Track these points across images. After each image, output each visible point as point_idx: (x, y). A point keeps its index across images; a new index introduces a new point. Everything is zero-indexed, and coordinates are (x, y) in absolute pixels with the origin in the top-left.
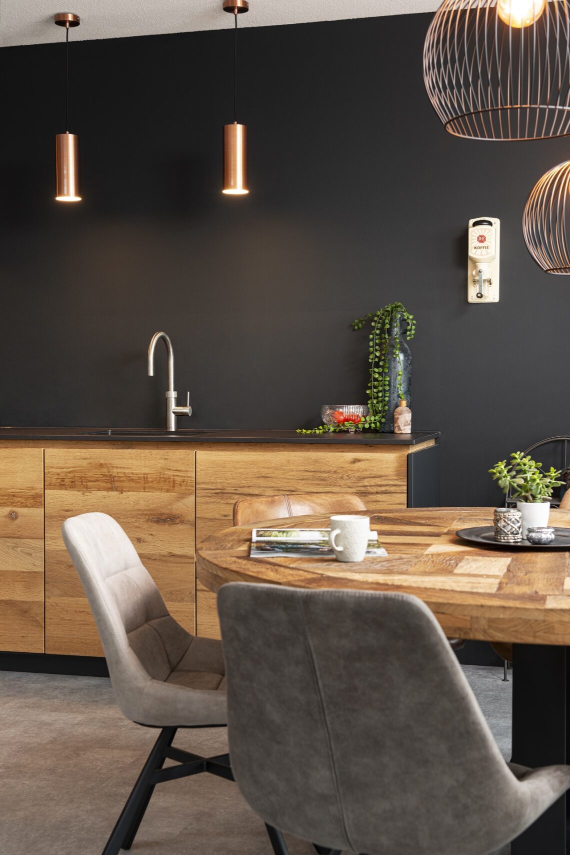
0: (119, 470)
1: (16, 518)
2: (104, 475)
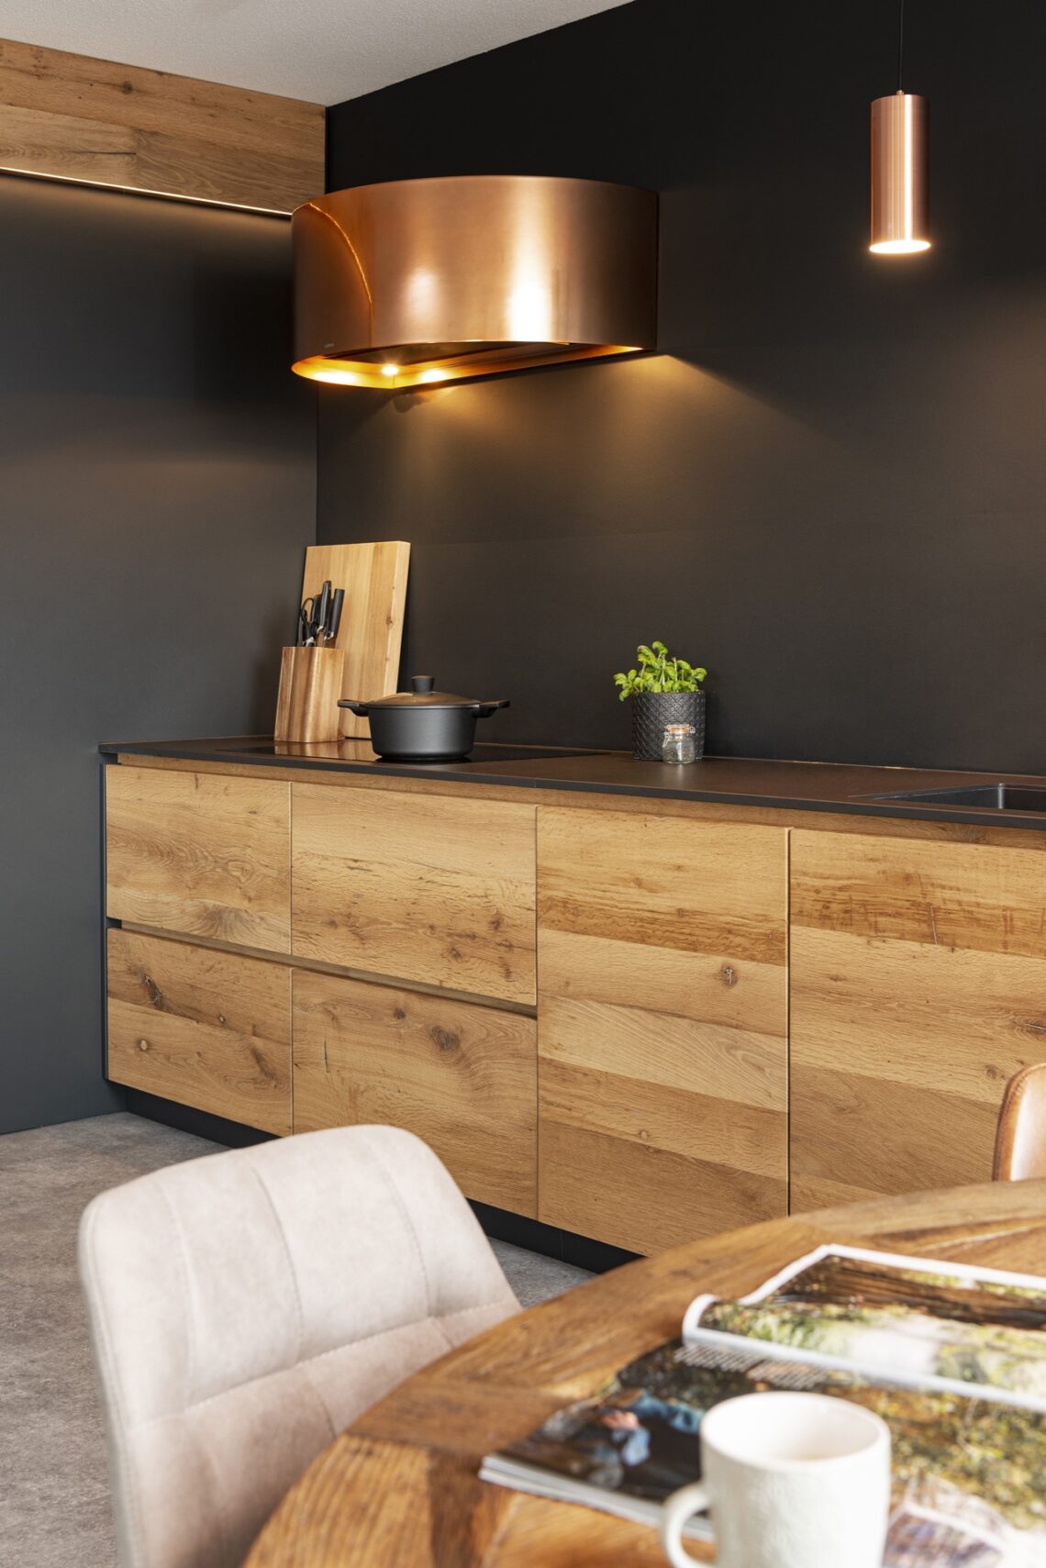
0: (948, 894)
1: (735, 982)
2: (914, 904)
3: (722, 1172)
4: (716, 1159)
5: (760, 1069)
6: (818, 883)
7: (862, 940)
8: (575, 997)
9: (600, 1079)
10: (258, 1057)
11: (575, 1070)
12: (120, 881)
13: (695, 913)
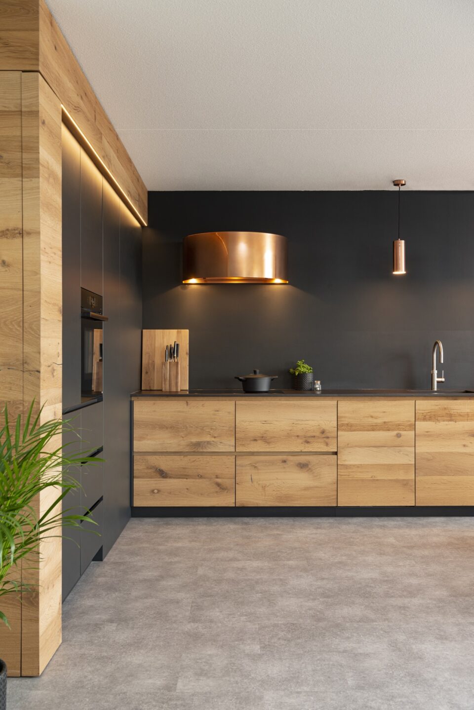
0: (455, 411)
1: (400, 436)
2: (447, 414)
3: (397, 481)
4: (395, 478)
5: (407, 455)
6: (423, 412)
7: (434, 423)
8: (351, 447)
9: (358, 466)
10: (218, 485)
11: (351, 465)
12: (141, 438)
13: (389, 422)
